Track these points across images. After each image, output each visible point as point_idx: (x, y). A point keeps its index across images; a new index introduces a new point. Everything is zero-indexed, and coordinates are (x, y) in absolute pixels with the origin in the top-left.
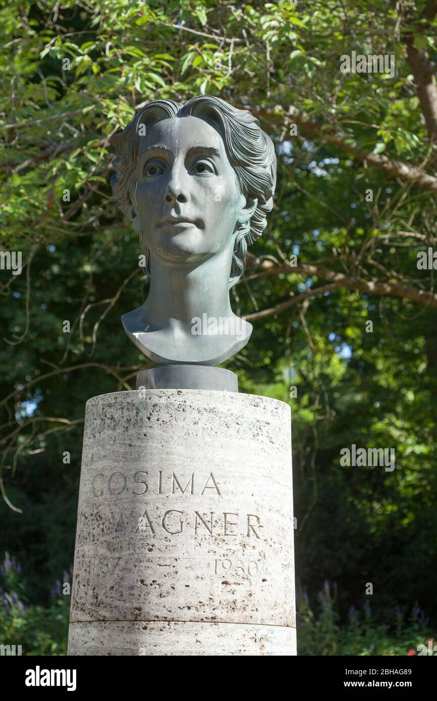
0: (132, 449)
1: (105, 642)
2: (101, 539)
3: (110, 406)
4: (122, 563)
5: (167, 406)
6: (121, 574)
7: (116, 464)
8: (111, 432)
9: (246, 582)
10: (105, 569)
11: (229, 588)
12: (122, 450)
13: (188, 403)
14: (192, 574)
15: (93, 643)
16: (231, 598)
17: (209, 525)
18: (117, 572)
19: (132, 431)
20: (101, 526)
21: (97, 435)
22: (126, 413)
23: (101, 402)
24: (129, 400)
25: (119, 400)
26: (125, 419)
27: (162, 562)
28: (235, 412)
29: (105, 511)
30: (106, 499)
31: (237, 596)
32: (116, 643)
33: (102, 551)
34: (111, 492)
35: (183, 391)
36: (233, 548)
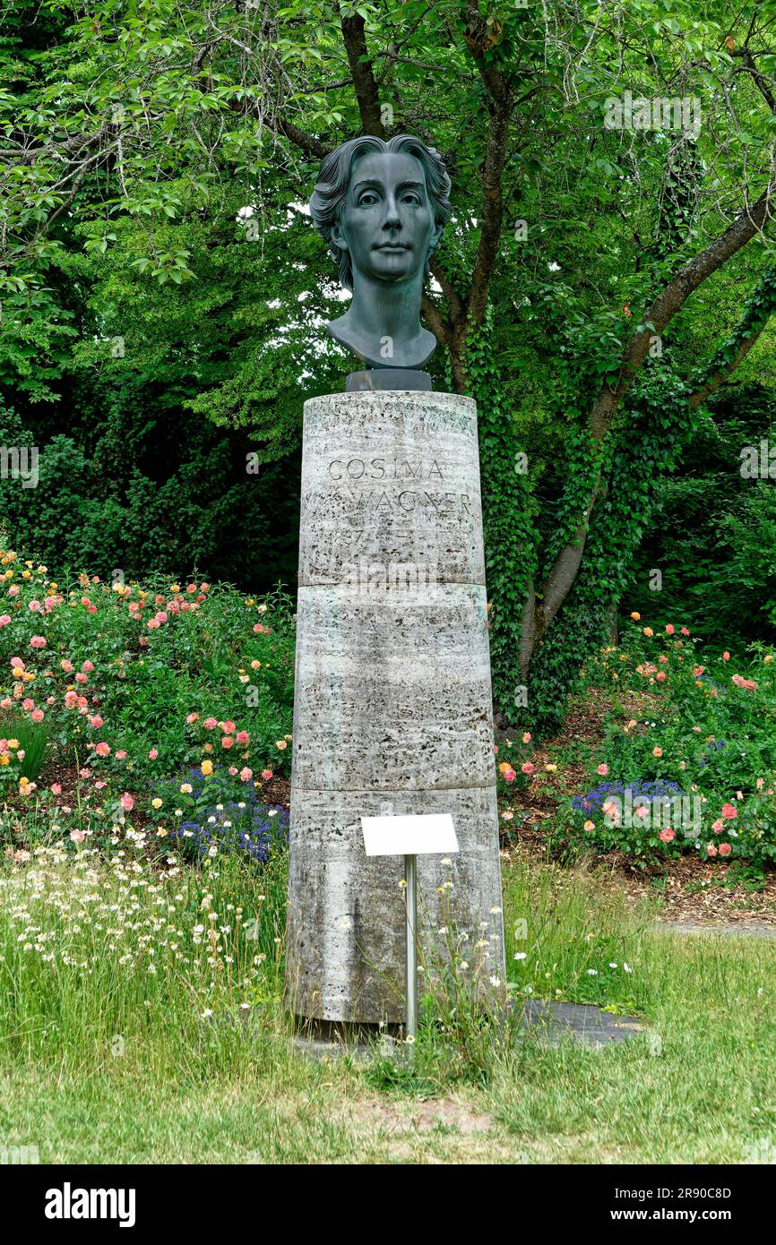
0: (369, 441)
1: (352, 601)
2: (342, 516)
3: (344, 403)
4: (365, 535)
5: (397, 405)
6: (364, 545)
7: (354, 453)
8: (346, 426)
9: (463, 550)
10: (348, 540)
11: (452, 555)
12: (359, 442)
13: (415, 402)
14: (425, 544)
15: (339, 602)
16: (453, 562)
17: (436, 503)
18: (360, 542)
19: (367, 425)
20: (342, 505)
21: (331, 428)
22: (361, 410)
23: (333, 401)
24: (363, 399)
25: (353, 399)
26: (360, 415)
27: (400, 534)
28: (450, 410)
29: (345, 492)
30: (345, 483)
31: (458, 561)
32: (363, 602)
33: (344, 525)
34: (352, 476)
35: (411, 392)
36: (454, 522)
